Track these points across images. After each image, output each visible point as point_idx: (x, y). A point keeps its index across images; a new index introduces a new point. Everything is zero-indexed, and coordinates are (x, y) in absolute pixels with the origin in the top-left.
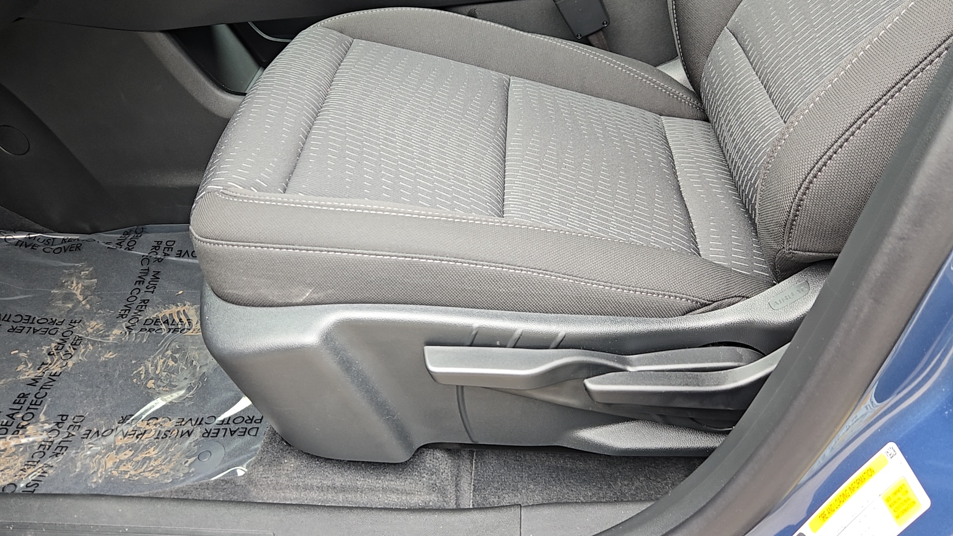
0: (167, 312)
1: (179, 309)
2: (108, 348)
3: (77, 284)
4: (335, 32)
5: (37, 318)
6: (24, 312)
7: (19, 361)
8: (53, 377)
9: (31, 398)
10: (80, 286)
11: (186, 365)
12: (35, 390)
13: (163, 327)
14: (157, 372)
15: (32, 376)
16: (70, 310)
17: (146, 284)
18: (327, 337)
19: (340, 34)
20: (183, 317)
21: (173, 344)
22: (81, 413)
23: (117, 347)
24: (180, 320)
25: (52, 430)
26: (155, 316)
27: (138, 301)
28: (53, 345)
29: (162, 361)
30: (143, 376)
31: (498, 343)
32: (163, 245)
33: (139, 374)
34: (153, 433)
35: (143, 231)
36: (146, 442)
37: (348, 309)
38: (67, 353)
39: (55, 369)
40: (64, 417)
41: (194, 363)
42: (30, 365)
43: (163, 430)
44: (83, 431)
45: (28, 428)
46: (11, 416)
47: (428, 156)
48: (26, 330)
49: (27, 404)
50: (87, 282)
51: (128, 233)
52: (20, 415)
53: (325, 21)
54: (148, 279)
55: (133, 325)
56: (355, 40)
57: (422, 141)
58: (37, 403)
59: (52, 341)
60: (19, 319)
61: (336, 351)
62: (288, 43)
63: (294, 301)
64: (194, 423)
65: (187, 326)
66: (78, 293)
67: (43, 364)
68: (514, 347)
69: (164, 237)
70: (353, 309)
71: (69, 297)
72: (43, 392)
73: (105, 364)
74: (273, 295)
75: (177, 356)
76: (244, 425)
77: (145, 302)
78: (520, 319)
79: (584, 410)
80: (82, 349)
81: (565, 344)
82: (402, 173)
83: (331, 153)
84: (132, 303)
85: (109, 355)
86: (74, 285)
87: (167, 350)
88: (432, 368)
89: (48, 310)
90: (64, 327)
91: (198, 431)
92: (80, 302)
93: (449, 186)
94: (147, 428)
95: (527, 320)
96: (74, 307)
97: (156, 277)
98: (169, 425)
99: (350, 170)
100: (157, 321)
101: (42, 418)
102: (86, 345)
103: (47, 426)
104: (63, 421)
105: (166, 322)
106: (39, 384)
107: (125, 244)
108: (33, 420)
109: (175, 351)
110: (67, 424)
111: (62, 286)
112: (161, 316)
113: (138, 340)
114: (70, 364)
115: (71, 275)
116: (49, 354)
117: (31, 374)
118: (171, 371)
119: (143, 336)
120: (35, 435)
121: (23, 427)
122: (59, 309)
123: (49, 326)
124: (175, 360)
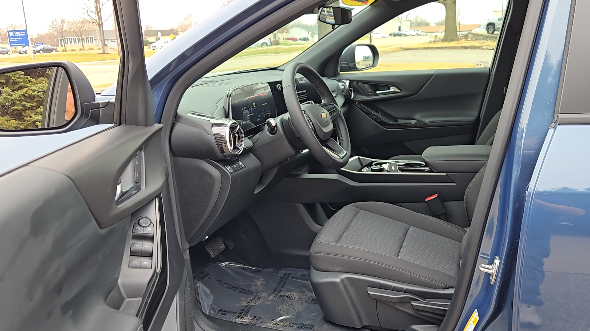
0: (287, 294)
1: (291, 293)
2: (269, 301)
3: (259, 282)
4: (355, 207)
5: (247, 290)
6: (243, 288)
7: (242, 301)
8: (252, 306)
9: (245, 310)
10: (260, 283)
11: (293, 309)
12: (246, 308)
13: (286, 298)
14: (284, 309)
15: (246, 305)
16: (256, 290)
17: (281, 285)
18: (342, 281)
19: (356, 208)
20: (292, 296)
21: (289, 302)
22: (260, 317)
23: (271, 301)
24: (292, 297)
25: (251, 320)
26: (283, 294)
27: (278, 290)
28: (252, 298)
29: (285, 307)
30: (279, 310)
31: (388, 289)
32: (287, 274)
33: (278, 309)
34: (281, 325)
35: (281, 269)
36: (280, 327)
37: (348, 274)
38: (256, 300)
39: (252, 304)
40: (255, 317)
41: (296, 308)
42: (245, 302)
43: (285, 325)
44: (261, 321)
45: (245, 318)
46: (240, 314)
47: (377, 242)
48: (243, 293)
49: (244, 312)
50: (262, 282)
51: (276, 269)
52: (242, 314)
53: (353, 204)
54: (282, 283)
55: (276, 296)
56: (361, 210)
57: (376, 238)
58: (247, 312)
59: (251, 297)
60: (241, 289)
61: (344, 285)
62: (338, 211)
63: (335, 271)
64: (294, 324)
65: (294, 298)
66: (259, 285)
67: (249, 302)
68: (392, 290)
69: (288, 272)
70: (350, 274)
71: (256, 286)
72: (249, 310)
73: (268, 305)
74: (330, 268)
75: (290, 306)
76: (310, 326)
77: (280, 290)
78: (394, 283)
79: (413, 315)
80: (260, 300)
81: (406, 291)
82: (368, 245)
83: (349, 237)
84: (276, 290)
85: (269, 303)
86: (258, 282)
87: (287, 304)
88: (369, 292)
89: (250, 288)
90: (255, 294)
91: (296, 326)
92: (260, 288)
93: (382, 250)
94: (280, 323)
95: (396, 283)
96: (258, 289)
97: (285, 283)
98: (286, 324)
99: (354, 242)
100: (284, 296)
101: (249, 316)
102: (262, 299)
103: (250, 318)
104: (254, 318)
105: (287, 297)
106: (248, 307)
107: (275, 273)
108: (246, 316)
109: (290, 305)
110: (256, 319)
111: (254, 282)
112: (285, 295)
113: (278, 300)
114: (257, 303)
115: (257, 279)
116: (250, 300)
117: (246, 304)
118: (288, 310)
119: (280, 299)
120: (246, 320)
121: (243, 317)
122: (253, 288)
123: (250, 293)
124: (290, 307)
